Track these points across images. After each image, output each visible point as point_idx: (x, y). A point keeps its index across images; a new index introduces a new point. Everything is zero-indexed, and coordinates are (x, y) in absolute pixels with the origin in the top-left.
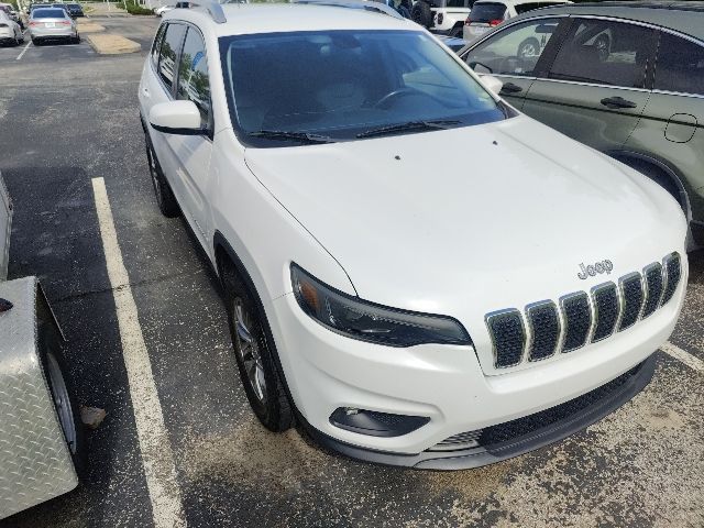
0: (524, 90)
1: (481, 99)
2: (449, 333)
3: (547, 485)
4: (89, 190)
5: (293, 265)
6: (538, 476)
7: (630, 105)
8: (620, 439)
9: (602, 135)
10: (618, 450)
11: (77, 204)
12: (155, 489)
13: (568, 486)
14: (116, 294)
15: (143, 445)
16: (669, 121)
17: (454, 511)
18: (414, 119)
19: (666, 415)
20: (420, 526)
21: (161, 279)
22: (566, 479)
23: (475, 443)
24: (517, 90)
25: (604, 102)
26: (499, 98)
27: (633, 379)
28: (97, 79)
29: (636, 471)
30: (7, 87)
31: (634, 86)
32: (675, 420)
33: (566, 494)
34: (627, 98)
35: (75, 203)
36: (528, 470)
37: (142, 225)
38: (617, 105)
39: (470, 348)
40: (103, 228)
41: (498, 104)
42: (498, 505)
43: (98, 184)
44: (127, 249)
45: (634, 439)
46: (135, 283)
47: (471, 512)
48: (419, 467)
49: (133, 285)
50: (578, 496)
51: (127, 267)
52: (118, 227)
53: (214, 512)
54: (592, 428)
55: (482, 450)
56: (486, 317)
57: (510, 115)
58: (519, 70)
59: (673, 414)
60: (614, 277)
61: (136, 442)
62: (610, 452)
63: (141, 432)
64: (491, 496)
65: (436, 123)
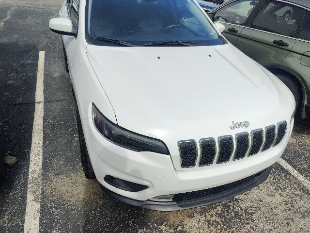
0: (239, 32)
1: (211, 34)
2: (159, 148)
3: (208, 221)
4: (37, 57)
5: (93, 104)
6: (206, 216)
7: (286, 45)
8: (249, 204)
9: (272, 58)
10: (246, 210)
11: (30, 62)
12: (30, 197)
13: (218, 223)
14: (36, 105)
15: (30, 176)
16: (303, 55)
17: (163, 227)
18: (175, 40)
19: (274, 196)
20: (145, 232)
21: (58, 101)
22: (218, 220)
23: (171, 200)
24: (236, 31)
25: (275, 42)
26: (220, 34)
27: (257, 178)
28: (53, 6)
29: (253, 220)
30: (14, 6)
31: (290, 36)
32: (278, 199)
33: (216, 227)
34: (285, 41)
35: (29, 61)
36: (202, 213)
37: (56, 75)
38: (280, 44)
39: (168, 156)
40: (39, 75)
41: (220, 37)
42: (183, 228)
43: (42, 54)
44: (46, 85)
45: (256, 205)
46: (47, 101)
47: (170, 229)
48: (143, 207)
49: (45, 102)
50: (222, 229)
51: (44, 93)
52: (45, 75)
53: (53, 212)
54: (237, 197)
55: (175, 203)
56: (178, 142)
57: (224, 43)
58: (238, 22)
59: (277, 196)
60: (249, 130)
61: (27, 174)
62: (242, 210)
63: (30, 170)
64: (181, 223)
65: (185, 43)
